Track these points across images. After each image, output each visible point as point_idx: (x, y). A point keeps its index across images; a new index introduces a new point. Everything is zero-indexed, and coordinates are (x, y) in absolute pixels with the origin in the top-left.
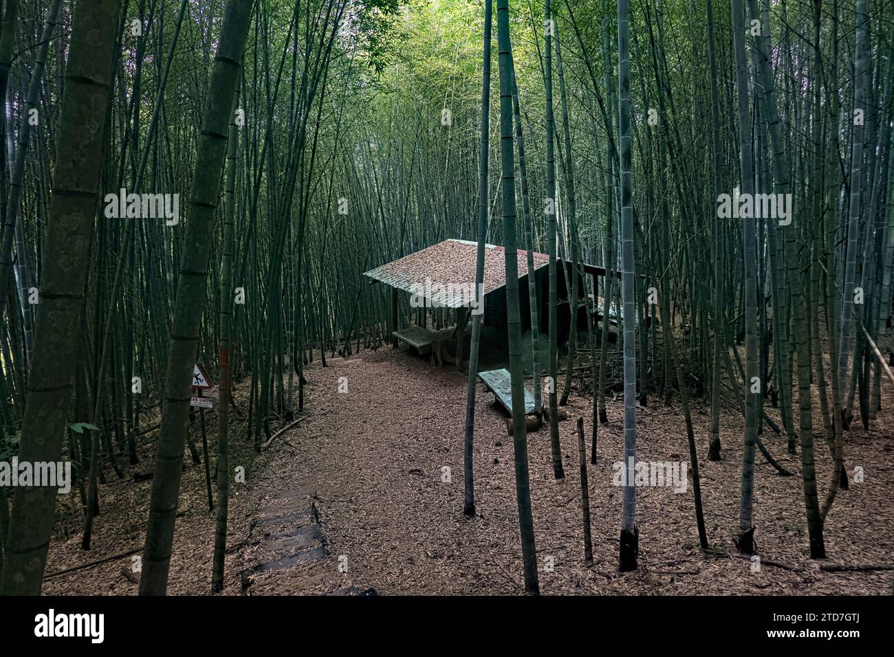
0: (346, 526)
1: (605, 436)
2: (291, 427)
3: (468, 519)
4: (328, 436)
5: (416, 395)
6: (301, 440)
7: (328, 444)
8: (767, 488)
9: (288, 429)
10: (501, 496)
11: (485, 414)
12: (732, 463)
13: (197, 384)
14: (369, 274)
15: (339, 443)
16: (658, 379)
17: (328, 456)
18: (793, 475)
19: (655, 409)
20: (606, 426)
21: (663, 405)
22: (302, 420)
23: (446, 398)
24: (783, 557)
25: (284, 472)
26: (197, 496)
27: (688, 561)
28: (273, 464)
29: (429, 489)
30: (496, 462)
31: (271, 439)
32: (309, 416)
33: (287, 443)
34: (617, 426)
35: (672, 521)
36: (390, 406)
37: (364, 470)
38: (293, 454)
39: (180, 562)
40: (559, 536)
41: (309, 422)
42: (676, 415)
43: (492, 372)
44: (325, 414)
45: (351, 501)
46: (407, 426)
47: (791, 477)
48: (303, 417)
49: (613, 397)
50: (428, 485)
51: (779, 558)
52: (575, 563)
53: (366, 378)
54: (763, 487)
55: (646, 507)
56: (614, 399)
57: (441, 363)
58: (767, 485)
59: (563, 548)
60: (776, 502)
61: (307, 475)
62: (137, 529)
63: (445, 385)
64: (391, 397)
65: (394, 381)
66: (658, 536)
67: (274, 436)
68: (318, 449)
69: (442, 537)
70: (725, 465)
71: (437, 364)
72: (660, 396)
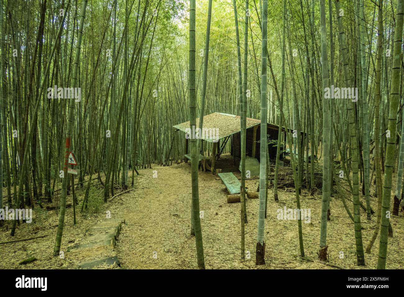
0: (133, 236)
1: (275, 206)
2: (126, 193)
3: (192, 237)
4: (141, 198)
5: (189, 183)
6: (128, 198)
7: (140, 201)
8: (350, 234)
9: (124, 193)
10: (214, 229)
11: (219, 194)
12: (336, 222)
13: (71, 163)
14: (175, 126)
15: (145, 201)
16: (308, 182)
17: (138, 206)
18: (366, 229)
19: (305, 196)
20: (277, 202)
21: (310, 195)
22: (132, 190)
23: (203, 185)
24: (343, 264)
25: (115, 211)
26: (71, 218)
27: (293, 263)
28: (111, 207)
29: (179, 223)
30: (217, 214)
31: (114, 197)
32: (136, 189)
33: (121, 199)
34: (283, 203)
35: (294, 245)
36: (175, 187)
37: (153, 213)
38: (122, 204)
39: (49, 244)
40: (234, 248)
41: (135, 191)
42: (315, 200)
43: (225, 173)
44: (143, 188)
45: (141, 226)
46: (180, 196)
47: (364, 230)
48: (133, 189)
49: (285, 190)
50: (180, 221)
51: (341, 265)
52: (236, 260)
53: (168, 174)
54: (348, 234)
55: (283, 238)
56: (285, 191)
57: (205, 170)
58: (351, 233)
59: (234, 253)
60: (352, 240)
61: (125, 213)
62: (38, 229)
63: (204, 180)
64: (176, 183)
65: (181, 177)
66: (283, 252)
67: (116, 195)
68: (134, 203)
69: (176, 244)
70: (332, 223)
71: (203, 170)
72: (309, 191)
